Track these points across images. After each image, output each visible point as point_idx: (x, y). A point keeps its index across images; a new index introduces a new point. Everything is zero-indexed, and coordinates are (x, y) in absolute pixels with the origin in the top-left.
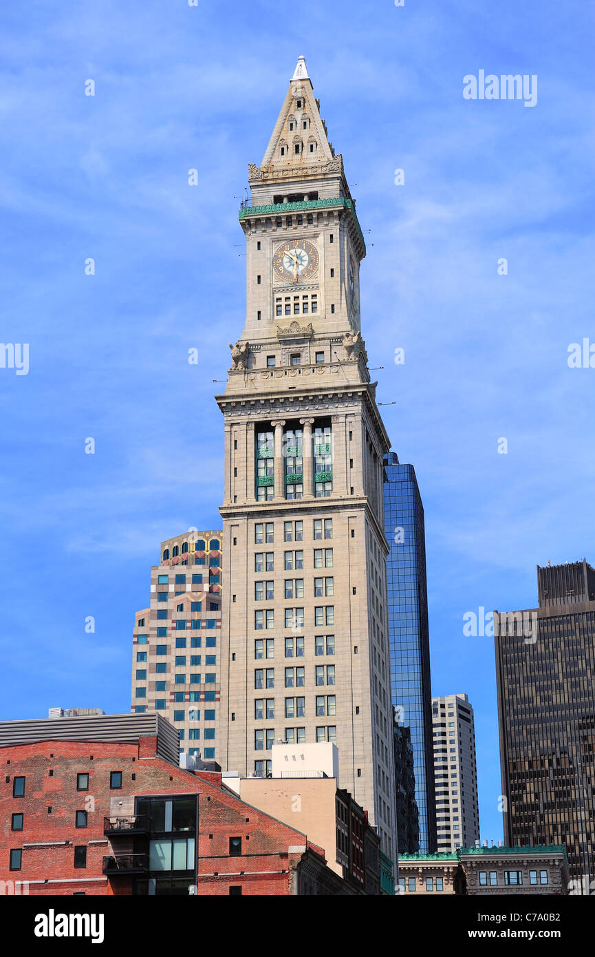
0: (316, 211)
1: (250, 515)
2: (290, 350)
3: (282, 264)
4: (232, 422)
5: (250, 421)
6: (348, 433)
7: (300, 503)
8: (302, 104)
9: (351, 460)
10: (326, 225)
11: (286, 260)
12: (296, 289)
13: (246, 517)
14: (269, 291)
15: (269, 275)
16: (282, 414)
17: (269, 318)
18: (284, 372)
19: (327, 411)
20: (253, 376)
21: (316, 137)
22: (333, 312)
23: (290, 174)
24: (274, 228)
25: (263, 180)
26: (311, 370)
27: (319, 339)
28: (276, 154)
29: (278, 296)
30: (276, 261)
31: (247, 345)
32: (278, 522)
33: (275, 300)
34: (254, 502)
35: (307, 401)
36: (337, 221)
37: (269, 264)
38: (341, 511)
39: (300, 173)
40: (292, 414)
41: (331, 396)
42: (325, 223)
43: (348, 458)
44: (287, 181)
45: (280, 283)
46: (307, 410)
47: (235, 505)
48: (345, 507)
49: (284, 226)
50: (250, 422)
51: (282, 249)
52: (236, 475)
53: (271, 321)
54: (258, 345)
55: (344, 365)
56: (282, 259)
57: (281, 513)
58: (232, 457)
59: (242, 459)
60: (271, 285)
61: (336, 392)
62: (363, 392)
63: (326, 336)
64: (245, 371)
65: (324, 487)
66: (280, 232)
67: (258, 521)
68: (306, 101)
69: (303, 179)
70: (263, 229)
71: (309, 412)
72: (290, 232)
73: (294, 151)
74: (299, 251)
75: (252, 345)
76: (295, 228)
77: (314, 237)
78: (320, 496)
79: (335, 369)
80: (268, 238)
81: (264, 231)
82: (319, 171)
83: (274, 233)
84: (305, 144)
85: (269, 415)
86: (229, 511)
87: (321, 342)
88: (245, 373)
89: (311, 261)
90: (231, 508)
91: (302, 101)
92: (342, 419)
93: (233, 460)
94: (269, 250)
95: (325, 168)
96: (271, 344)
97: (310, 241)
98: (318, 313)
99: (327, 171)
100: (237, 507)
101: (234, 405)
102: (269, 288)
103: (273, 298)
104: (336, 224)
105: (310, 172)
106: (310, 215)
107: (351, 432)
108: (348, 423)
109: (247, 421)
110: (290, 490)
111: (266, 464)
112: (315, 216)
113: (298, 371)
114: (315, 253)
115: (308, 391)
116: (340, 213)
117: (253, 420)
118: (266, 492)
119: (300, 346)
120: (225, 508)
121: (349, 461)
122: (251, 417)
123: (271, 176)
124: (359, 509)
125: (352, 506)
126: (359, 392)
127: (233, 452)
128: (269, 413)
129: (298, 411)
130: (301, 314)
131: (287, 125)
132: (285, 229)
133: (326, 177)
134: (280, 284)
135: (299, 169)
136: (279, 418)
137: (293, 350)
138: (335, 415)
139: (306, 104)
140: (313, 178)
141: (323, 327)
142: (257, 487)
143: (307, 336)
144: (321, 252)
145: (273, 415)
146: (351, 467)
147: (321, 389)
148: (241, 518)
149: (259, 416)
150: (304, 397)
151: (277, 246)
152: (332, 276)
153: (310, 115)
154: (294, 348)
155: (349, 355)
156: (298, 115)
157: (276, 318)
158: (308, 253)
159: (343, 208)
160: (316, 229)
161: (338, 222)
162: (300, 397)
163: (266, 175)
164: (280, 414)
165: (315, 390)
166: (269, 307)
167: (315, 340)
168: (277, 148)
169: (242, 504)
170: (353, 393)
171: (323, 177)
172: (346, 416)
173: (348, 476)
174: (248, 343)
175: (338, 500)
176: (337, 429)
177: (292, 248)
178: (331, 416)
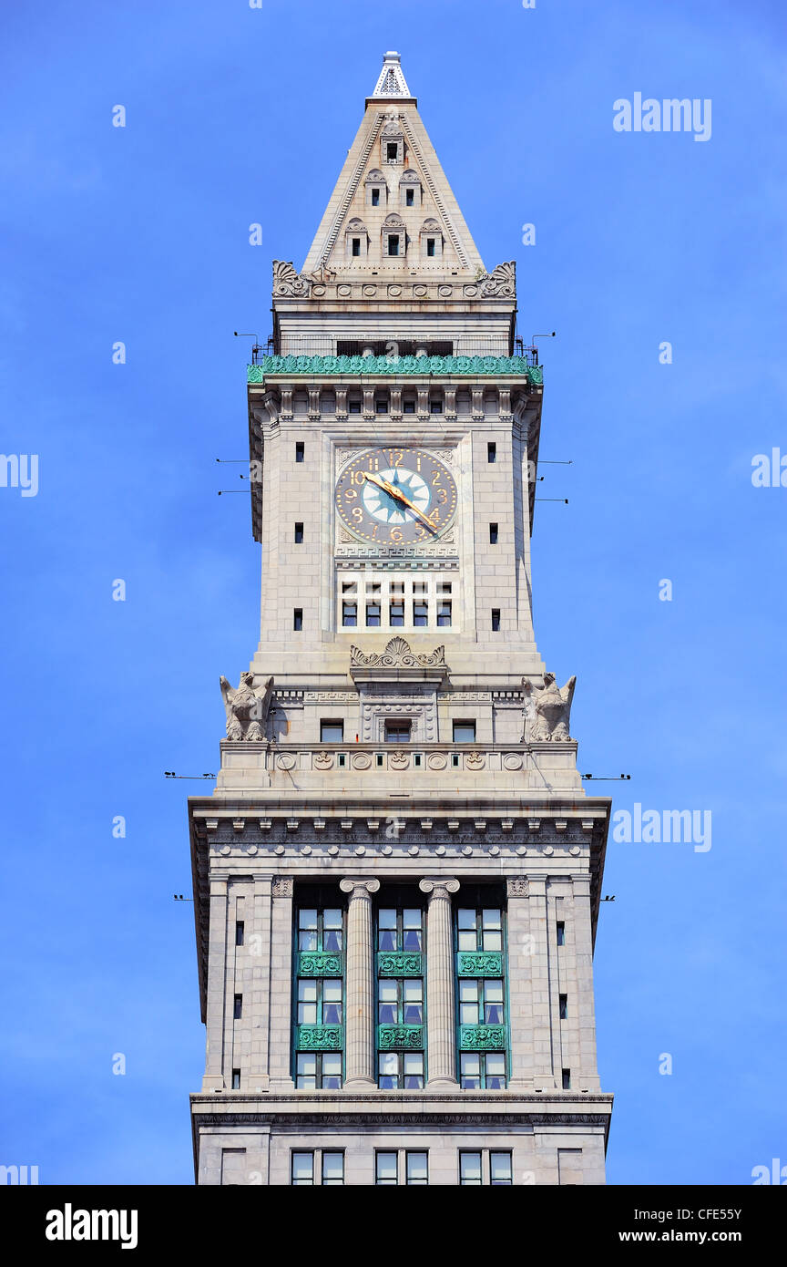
0: (453, 382)
1: (281, 1123)
2: (384, 709)
3: (359, 502)
4: (233, 872)
5: (282, 872)
6: (553, 927)
7: (424, 1099)
8: (400, 151)
9: (563, 998)
10: (477, 419)
11: (370, 492)
12: (397, 565)
13: (267, 1129)
14: (325, 562)
15: (325, 525)
16: (371, 863)
17: (324, 627)
18: (374, 758)
19: (495, 863)
20: (290, 760)
21: (441, 224)
22: (495, 627)
23: (382, 294)
24: (341, 412)
25: (312, 302)
26: (449, 758)
27: (464, 689)
28: (339, 251)
29: (347, 577)
30: (345, 496)
31: (270, 685)
32: (360, 1150)
33: (340, 588)
34: (288, 1088)
35: (440, 833)
36: (505, 412)
37: (325, 498)
38: (537, 1130)
39: (408, 294)
40: (398, 863)
41: (510, 825)
42: (476, 413)
43: (554, 989)
44: (373, 308)
45: (355, 546)
46: (441, 856)
47: (236, 1092)
48: (549, 1119)
49: (367, 411)
50: (281, 877)
51: (362, 466)
52: (237, 1015)
53: (329, 636)
54: (296, 689)
55: (540, 752)
56: (360, 489)
57: (368, 1123)
58: (230, 964)
59: (257, 973)
60: (331, 548)
61: (525, 814)
62: (596, 820)
63: (482, 681)
64: (269, 747)
65: (483, 1064)
66: (356, 424)
67: (302, 1141)
68: (410, 145)
69: (416, 309)
70: (313, 413)
71: (445, 863)
72: (385, 426)
73: (387, 250)
74: (404, 475)
75: (281, 688)
76: (395, 419)
77: (445, 445)
78: (470, 1085)
79: (514, 761)
80: (326, 437)
81: (313, 419)
82: (458, 294)
83: (341, 426)
84: (414, 238)
85: (335, 863)
86: (219, 1108)
87: (469, 695)
88: (268, 751)
89: (435, 501)
90: (225, 1100)
91: (400, 145)
92: (536, 888)
93: (230, 973)
94: (326, 465)
95: (472, 290)
96: (332, 689)
97: (433, 454)
98: (455, 628)
99: (478, 297)
100: (243, 1099)
101: (241, 825)
102: (325, 555)
103: (336, 582)
104: (504, 419)
105: (433, 294)
106: (437, 391)
107: (560, 925)
108: (552, 900)
109: (275, 872)
110: (390, 1065)
111: (320, 992)
112: (450, 394)
113: (412, 758)
114: (448, 483)
115: (446, 805)
116: (517, 392)
117: (290, 872)
118: (320, 1068)
119: (410, 700)
120: (209, 1099)
121: (556, 1000)
122: (285, 862)
123: (331, 294)
124: (588, 1130)
125: (569, 1120)
126: (587, 819)
127: (231, 951)
128: (334, 856)
129: (414, 856)
130: (408, 628)
131: (364, 194)
132: (368, 419)
133: (476, 309)
134: (355, 549)
135: (408, 286)
136: (363, 872)
137: (394, 709)
138: (517, 877)
139: (408, 153)
140: (441, 309)
141: (470, 660)
142: (295, 1053)
143: (433, 676)
144: (463, 482)
145: (348, 863)
146: (563, 1015)
147: (481, 804)
148: (254, 1130)
149: (309, 861)
150: (436, 821)
151: (344, 460)
152: (493, 540)
153: (419, 175)
154: (397, 705)
155: (552, 728)
156: (393, 175)
157: (341, 629)
158: (428, 482)
159: (524, 382)
160: (452, 426)
161: (508, 414)
162: (425, 819)
163: (319, 290)
164: (365, 863)
165: (467, 805)
166: (325, 603)
167: (452, 689)
168: (341, 238)
169: (258, 1091)
170: (570, 821)
171: (467, 309)
172: (549, 880)
173: (556, 1037)
174: (272, 681)
175: (530, 1099)
176: (523, 914)
177: (386, 465)
178: (505, 878)
